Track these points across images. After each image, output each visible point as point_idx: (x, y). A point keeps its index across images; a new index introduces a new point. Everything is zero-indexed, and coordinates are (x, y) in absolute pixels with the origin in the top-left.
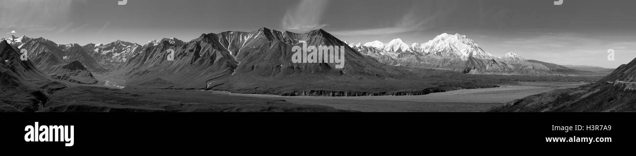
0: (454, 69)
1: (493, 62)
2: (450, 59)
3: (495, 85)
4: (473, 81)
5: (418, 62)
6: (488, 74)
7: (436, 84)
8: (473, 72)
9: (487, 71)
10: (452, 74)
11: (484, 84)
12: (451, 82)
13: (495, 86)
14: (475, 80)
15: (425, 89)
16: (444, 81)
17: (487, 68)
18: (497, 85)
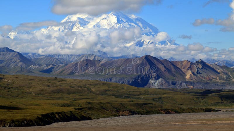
0: (111, 80)
1: (200, 66)
2: (100, 61)
3: (208, 107)
4: (154, 99)
5: (24, 66)
6: (192, 87)
7: (69, 105)
8: (155, 84)
9: (186, 82)
10: (106, 88)
11: (182, 106)
12: (102, 101)
13: (210, 110)
14: (160, 98)
15: (43, 115)
16: (89, 101)
17: (188, 77)
18: (213, 108)
